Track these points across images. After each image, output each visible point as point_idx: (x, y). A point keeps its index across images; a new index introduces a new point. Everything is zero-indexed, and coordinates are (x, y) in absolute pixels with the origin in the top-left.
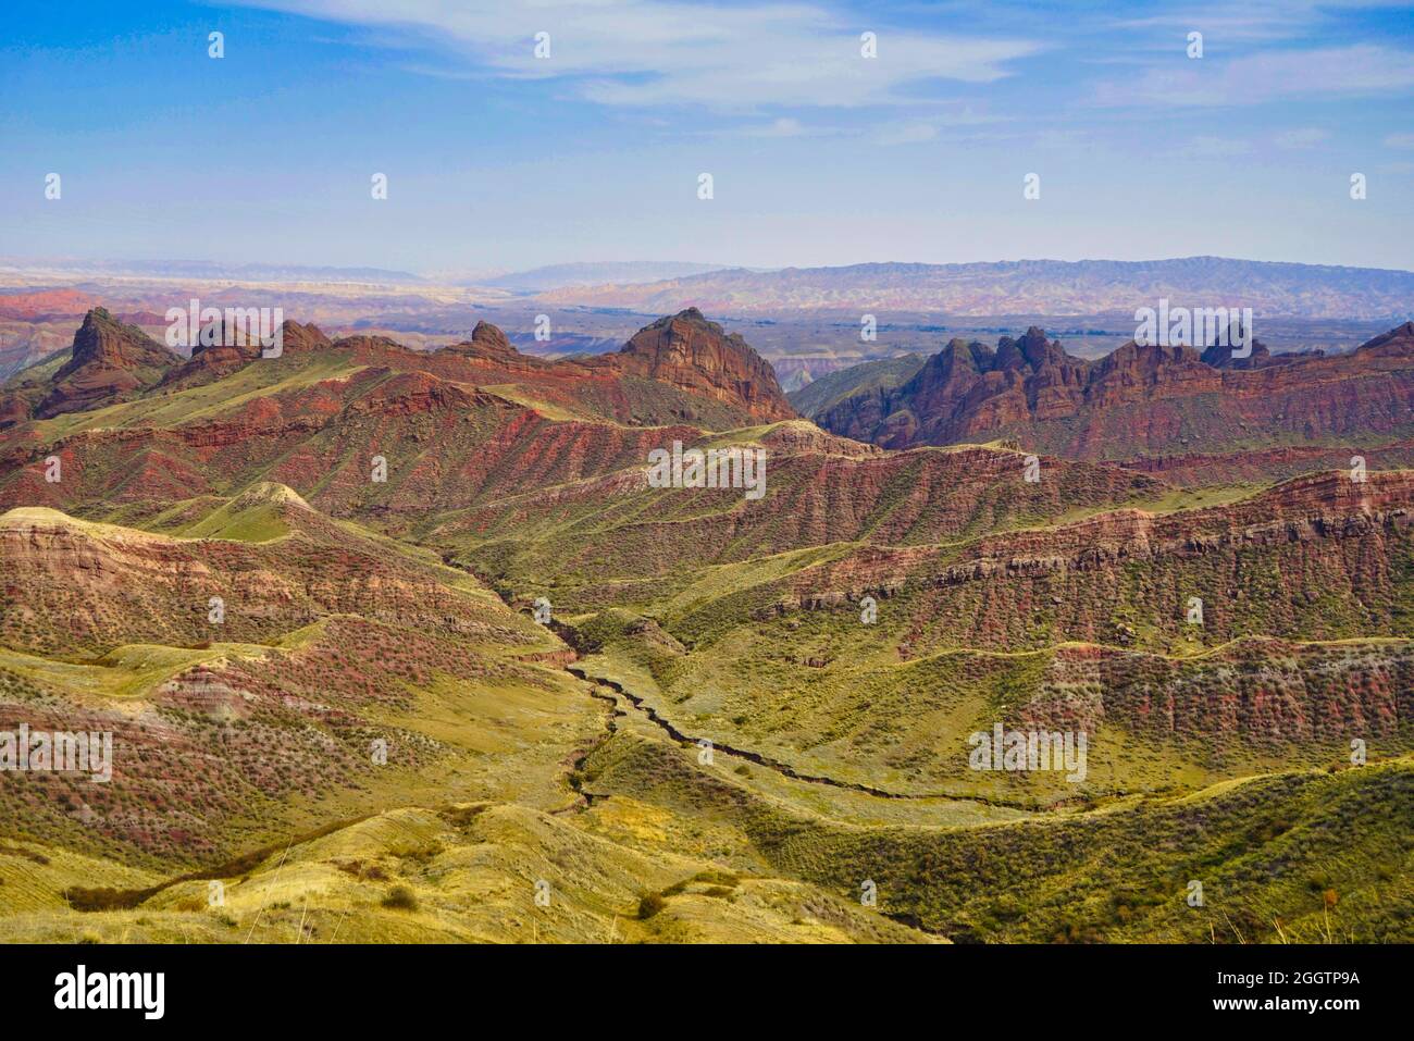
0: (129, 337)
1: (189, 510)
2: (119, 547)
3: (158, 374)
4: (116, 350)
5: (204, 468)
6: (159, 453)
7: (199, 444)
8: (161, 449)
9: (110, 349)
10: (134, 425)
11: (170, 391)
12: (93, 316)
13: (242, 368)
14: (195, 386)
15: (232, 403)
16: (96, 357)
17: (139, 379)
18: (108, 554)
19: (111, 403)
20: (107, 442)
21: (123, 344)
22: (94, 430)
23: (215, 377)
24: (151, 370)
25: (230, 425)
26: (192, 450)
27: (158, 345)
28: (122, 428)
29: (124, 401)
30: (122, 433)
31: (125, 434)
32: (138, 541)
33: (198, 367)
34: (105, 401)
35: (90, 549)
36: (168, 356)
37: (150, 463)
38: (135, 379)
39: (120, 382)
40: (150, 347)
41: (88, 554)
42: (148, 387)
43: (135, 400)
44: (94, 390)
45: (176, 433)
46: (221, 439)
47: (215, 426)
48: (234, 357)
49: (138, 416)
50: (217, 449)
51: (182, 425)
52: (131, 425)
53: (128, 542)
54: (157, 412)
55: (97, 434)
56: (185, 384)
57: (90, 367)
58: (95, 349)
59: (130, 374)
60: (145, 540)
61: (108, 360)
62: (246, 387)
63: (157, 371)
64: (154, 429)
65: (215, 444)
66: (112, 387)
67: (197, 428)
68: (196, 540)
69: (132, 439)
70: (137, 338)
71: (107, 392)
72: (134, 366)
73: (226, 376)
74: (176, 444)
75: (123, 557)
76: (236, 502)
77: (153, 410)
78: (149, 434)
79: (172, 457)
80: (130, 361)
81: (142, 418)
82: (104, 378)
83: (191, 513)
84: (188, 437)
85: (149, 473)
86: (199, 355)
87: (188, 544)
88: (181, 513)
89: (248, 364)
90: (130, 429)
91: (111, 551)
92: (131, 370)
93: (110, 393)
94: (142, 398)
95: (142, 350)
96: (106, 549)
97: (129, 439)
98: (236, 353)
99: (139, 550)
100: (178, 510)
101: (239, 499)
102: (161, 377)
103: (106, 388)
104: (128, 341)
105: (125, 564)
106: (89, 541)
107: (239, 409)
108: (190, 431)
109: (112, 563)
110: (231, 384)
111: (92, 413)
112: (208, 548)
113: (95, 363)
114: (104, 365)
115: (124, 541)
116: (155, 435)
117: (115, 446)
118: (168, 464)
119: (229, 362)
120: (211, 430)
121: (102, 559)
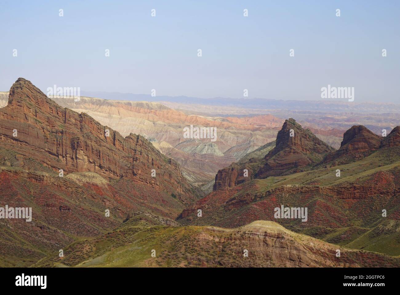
0: (306, 135)
1: (345, 234)
2: (311, 249)
3: (320, 157)
4: (299, 143)
5: (347, 212)
6: (323, 201)
7: (345, 197)
8: (324, 199)
9: (296, 142)
10: (309, 184)
11: (328, 166)
12: (288, 123)
13: (370, 154)
14: (342, 164)
15: (365, 174)
16: (288, 146)
17: (310, 159)
18: (306, 253)
19: (295, 172)
20: (294, 193)
21: (303, 139)
22: (288, 186)
23: (353, 159)
24: (317, 155)
25: (363, 187)
26: (341, 201)
27: (321, 141)
28: (302, 185)
29: (302, 171)
30: (302, 188)
31: (304, 189)
32: (322, 247)
33: (344, 153)
34: (292, 171)
35: (296, 249)
36: (325, 147)
37: (317, 206)
38: (308, 159)
39: (300, 160)
40: (317, 141)
41: (295, 252)
42: (315, 164)
43: (308, 171)
44: (286, 165)
45: (332, 190)
46: (357, 195)
47: (355, 187)
48: (365, 148)
49: (311, 180)
50: (354, 201)
51: (335, 185)
52: (306, 184)
53: (316, 247)
54: (321, 177)
55: (289, 188)
56: (337, 162)
57: (285, 152)
58: (288, 142)
59: (306, 156)
60: (326, 247)
61: (294, 148)
62: (372, 165)
63: (319, 155)
64: (320, 187)
65: (354, 198)
66: (296, 163)
67: (344, 188)
68: (355, 250)
69: (308, 192)
70: (310, 136)
71: (293, 166)
72: (308, 152)
73: (360, 159)
74: (332, 197)
75: (314, 256)
76: (373, 231)
77: (319, 176)
78: (317, 189)
79: (329, 204)
80: (306, 149)
81: (313, 180)
82: (292, 158)
83: (345, 236)
84: (339, 193)
85: (316, 212)
86: (345, 146)
87: (351, 253)
88: (340, 235)
89: (374, 152)
90: (307, 186)
91: (307, 252)
92: (306, 154)
93: (294, 167)
94: (312, 169)
95: (312, 143)
96: (305, 250)
97: (306, 192)
98: (366, 145)
99: (322, 253)
100: (337, 233)
101: (375, 229)
102: (322, 158)
103: (293, 163)
104: (305, 138)
105: (315, 261)
106: (296, 244)
107: (369, 178)
108: (340, 189)
109: (308, 259)
110: (363, 163)
111: (286, 177)
112: (362, 256)
113: (288, 149)
114: (292, 151)
115: (314, 246)
116: (320, 190)
117: (298, 196)
118: (327, 208)
119: (362, 150)
120: (352, 189)
121: (302, 256)
